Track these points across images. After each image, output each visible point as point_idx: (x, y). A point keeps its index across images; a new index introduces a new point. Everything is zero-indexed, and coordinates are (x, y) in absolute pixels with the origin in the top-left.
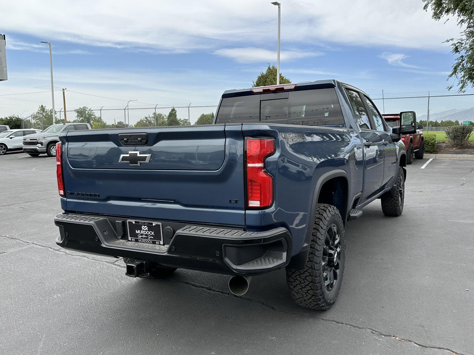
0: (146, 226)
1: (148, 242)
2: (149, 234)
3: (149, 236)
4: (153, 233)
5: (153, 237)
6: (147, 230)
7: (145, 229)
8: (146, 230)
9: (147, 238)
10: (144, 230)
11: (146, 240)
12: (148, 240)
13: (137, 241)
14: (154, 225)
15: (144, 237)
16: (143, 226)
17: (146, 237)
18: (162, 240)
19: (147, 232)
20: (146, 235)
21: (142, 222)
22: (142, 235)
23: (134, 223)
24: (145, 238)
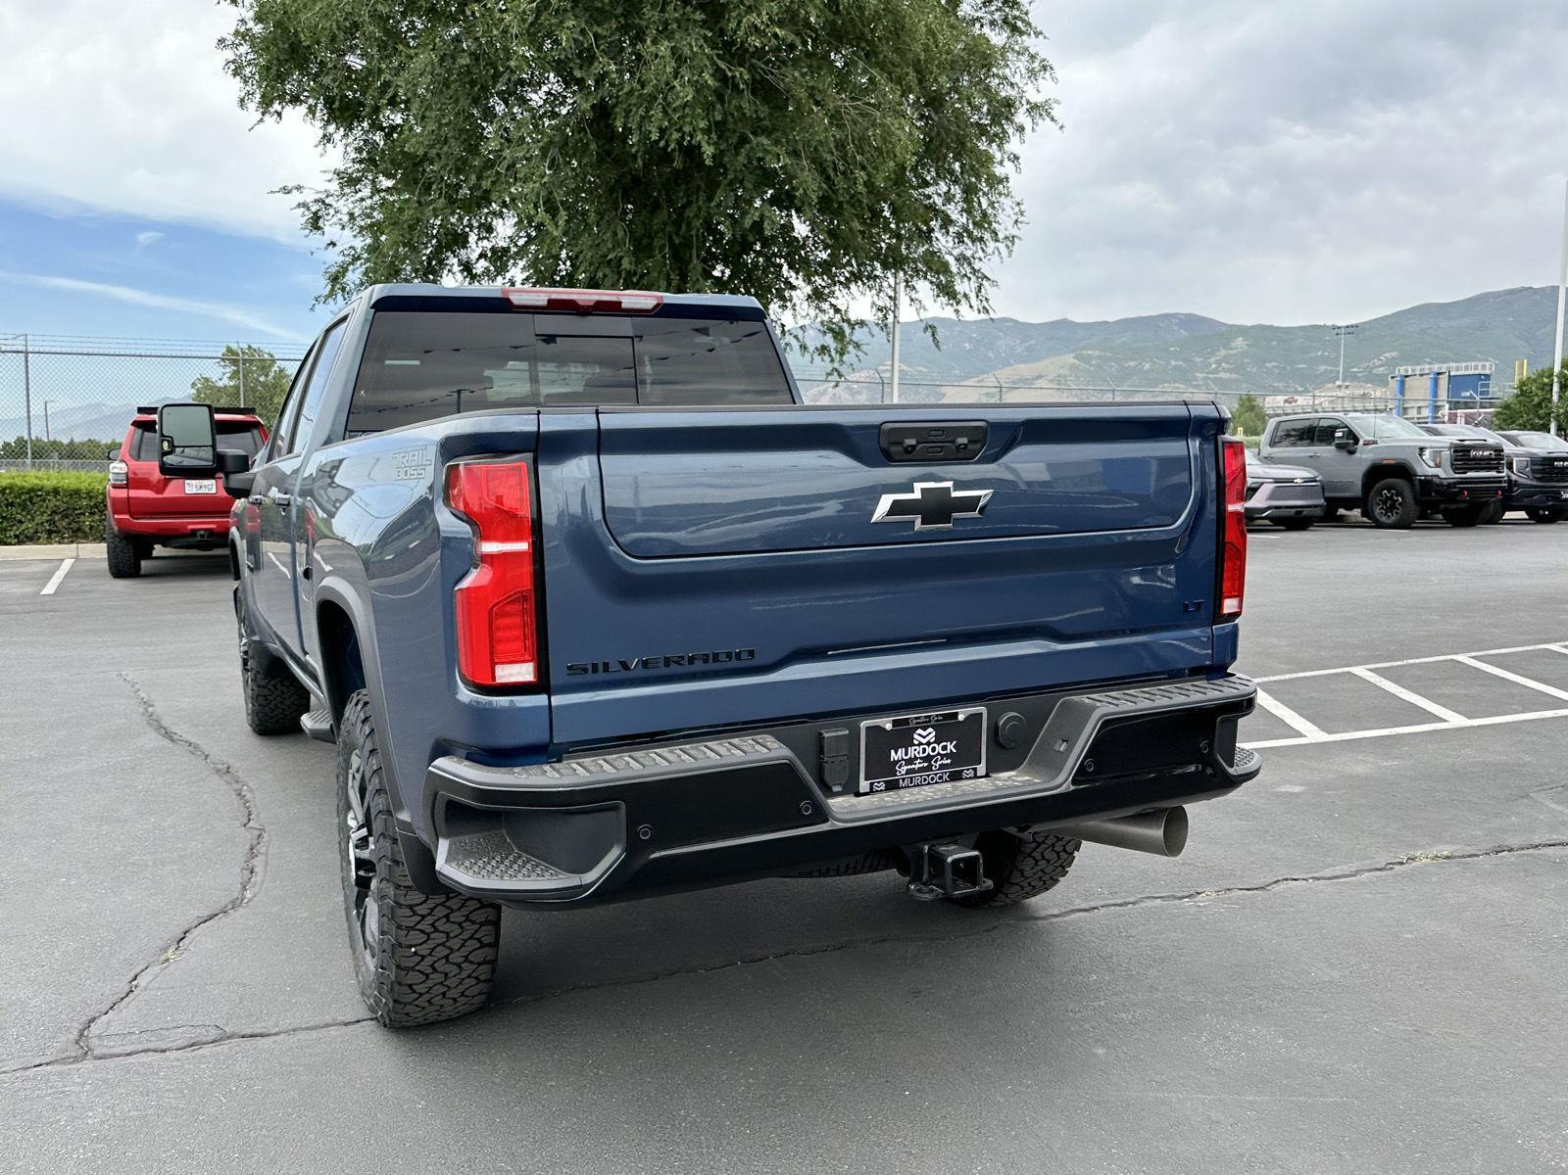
0: (930, 730)
1: (936, 779)
2: (939, 754)
3: (936, 762)
4: (951, 747)
5: (949, 761)
6: (933, 739)
7: (924, 741)
8: (928, 744)
9: (929, 768)
10: (920, 744)
11: (928, 776)
12: (936, 774)
13: (892, 786)
14: (961, 717)
15: (918, 766)
16: (920, 731)
17: (926, 764)
18: (984, 761)
19: (929, 750)
20: (928, 759)
21: (919, 718)
22: (910, 761)
23: (889, 727)
24: (921, 770)
